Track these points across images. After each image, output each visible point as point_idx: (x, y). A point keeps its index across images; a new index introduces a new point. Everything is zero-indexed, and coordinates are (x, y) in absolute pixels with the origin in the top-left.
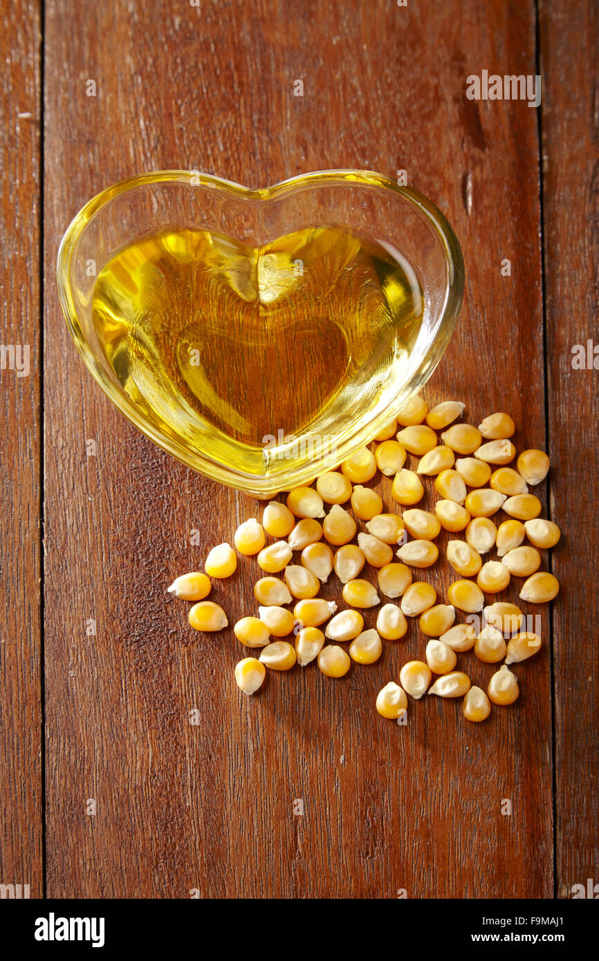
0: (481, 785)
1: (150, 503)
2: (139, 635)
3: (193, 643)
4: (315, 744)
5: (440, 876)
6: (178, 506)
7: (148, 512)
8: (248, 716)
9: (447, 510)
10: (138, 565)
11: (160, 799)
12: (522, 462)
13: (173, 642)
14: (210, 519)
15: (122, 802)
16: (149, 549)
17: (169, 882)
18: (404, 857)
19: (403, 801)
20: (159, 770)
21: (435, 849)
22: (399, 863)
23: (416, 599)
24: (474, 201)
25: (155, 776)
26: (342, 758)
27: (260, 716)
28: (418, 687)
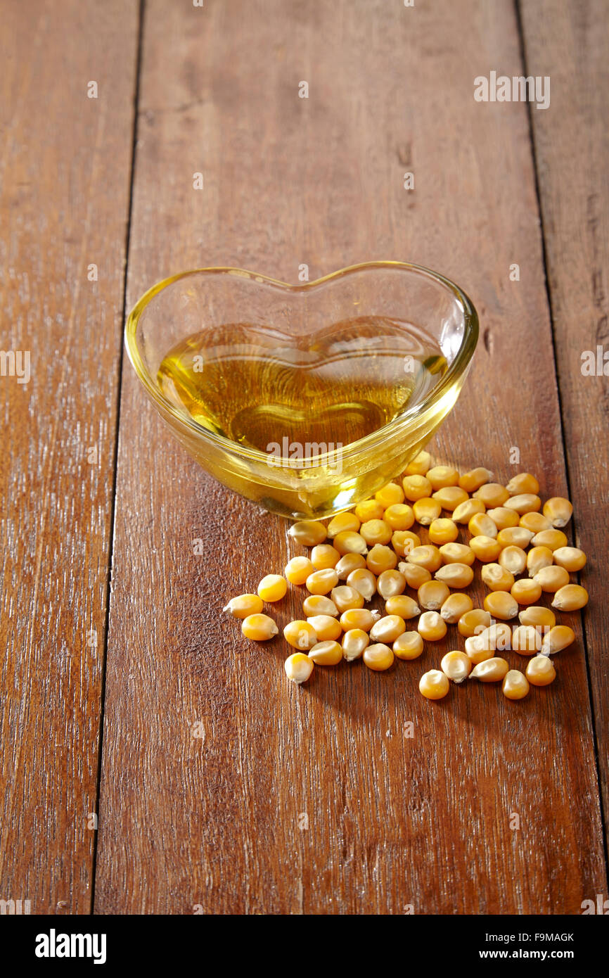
0: (524, 749)
1: (209, 553)
2: (196, 646)
3: (246, 650)
4: (361, 723)
5: (488, 823)
6: (234, 555)
7: (207, 559)
8: (298, 703)
9: (480, 542)
10: (196, 596)
11: (212, 769)
12: (547, 507)
13: (228, 650)
14: (263, 562)
15: (174, 772)
16: (207, 585)
17: (219, 834)
18: (450, 808)
19: (448, 764)
20: (211, 747)
21: (482, 802)
22: (446, 814)
23: (454, 606)
24: (495, 346)
25: (207, 751)
26: (388, 733)
27: (309, 703)
28: (458, 670)
